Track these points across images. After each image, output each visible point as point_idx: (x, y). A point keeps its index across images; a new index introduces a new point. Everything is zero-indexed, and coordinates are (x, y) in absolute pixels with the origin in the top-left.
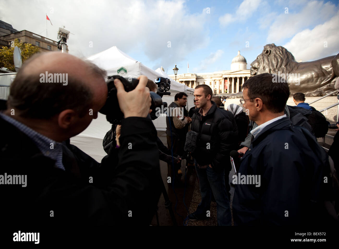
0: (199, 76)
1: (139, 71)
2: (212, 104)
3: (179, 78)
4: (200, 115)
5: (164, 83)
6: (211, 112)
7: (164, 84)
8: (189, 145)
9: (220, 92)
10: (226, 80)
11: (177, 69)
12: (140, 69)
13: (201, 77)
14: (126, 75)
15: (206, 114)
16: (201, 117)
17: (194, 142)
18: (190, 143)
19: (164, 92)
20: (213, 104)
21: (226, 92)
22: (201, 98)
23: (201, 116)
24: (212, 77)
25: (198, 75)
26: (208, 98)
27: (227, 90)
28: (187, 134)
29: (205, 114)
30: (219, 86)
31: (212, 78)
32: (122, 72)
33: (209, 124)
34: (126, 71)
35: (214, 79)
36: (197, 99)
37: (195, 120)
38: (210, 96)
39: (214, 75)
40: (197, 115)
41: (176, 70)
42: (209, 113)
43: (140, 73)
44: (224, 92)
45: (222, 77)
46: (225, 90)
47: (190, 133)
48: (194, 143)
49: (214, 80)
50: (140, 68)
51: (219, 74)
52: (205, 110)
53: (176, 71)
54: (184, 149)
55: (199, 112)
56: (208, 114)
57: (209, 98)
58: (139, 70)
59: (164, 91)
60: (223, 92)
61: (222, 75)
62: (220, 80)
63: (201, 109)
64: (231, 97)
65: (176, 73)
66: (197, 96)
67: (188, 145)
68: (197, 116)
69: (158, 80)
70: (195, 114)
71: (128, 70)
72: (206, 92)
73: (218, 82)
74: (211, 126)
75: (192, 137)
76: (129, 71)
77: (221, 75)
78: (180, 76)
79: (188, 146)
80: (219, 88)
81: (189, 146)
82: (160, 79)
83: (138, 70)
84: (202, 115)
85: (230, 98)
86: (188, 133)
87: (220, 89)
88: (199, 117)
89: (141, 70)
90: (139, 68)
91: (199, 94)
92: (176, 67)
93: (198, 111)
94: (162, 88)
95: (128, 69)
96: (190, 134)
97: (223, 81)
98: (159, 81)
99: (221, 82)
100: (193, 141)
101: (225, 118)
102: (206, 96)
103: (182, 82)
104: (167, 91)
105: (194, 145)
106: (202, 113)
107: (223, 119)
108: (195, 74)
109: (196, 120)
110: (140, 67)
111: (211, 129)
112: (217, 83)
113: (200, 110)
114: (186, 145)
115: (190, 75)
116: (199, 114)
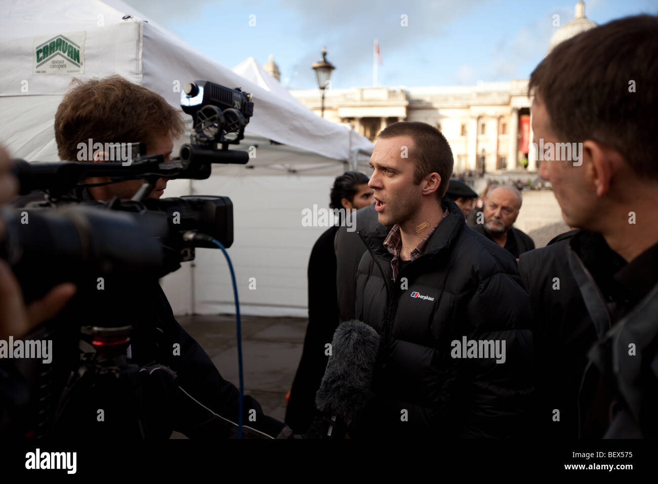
0: (419, 101)
1: (137, 60)
2: (444, 211)
3: (341, 106)
4: (392, 256)
5: (215, 108)
6: (439, 244)
7: (213, 112)
8: (339, 383)
9: (501, 164)
10: (524, 118)
11: (327, 67)
12: (138, 49)
13: (428, 103)
14: (78, 71)
15: (416, 251)
16: (394, 263)
17: (363, 370)
18: (344, 376)
19: (219, 151)
20: (449, 211)
21: (526, 166)
22: (396, 180)
23: (394, 259)
24: (471, 102)
25: (417, 93)
26: (429, 185)
27: (526, 156)
28: (335, 334)
29: (412, 250)
30: (498, 142)
31: (468, 107)
32: (58, 58)
33: (426, 298)
34: (75, 56)
35: (476, 111)
36: (378, 185)
37: (368, 278)
38: (437, 180)
39: (479, 94)
40: (376, 256)
41: (324, 72)
42: (431, 249)
43: (140, 66)
44: (518, 163)
45: (507, 104)
46: (521, 155)
47: (348, 329)
48: (362, 375)
49: (479, 118)
50: (141, 44)
51: (500, 94)
52: (412, 232)
53: (323, 75)
54: (317, 401)
55: (385, 243)
56: (426, 252)
57: (433, 187)
58: (137, 53)
59: (220, 146)
60: (511, 165)
61: (511, 97)
62: (500, 118)
63: (394, 228)
64: (543, 186)
65: (322, 85)
66: (382, 169)
67: (333, 382)
68: (379, 260)
69: (194, 93)
70: (370, 251)
71: (86, 52)
72: (423, 157)
73: (492, 126)
74: (436, 304)
75: (355, 348)
76: (93, 57)
77: (506, 99)
78: (344, 95)
79: (334, 385)
80: (495, 148)
81: (338, 387)
82: (201, 89)
83: (133, 56)
84: (400, 258)
85: (539, 189)
86: (338, 329)
87: (502, 152)
88: (384, 264)
89: (144, 55)
90: (134, 43)
91: (391, 163)
92: (325, 61)
93: (384, 239)
94: (206, 133)
95: (84, 47)
96: (350, 332)
97: (513, 121)
98: (198, 100)
99: (504, 126)
100: (359, 366)
101: (497, 273)
102: (418, 180)
103: (350, 119)
104: (231, 147)
105: (361, 383)
106: (399, 246)
107: (490, 274)
108: (402, 91)
109: (372, 278)
110: (139, 41)
111: (435, 318)
112: (487, 128)
113: (391, 233)
114: (326, 383)
115: (383, 95)
116: (383, 251)
